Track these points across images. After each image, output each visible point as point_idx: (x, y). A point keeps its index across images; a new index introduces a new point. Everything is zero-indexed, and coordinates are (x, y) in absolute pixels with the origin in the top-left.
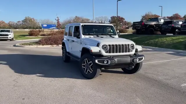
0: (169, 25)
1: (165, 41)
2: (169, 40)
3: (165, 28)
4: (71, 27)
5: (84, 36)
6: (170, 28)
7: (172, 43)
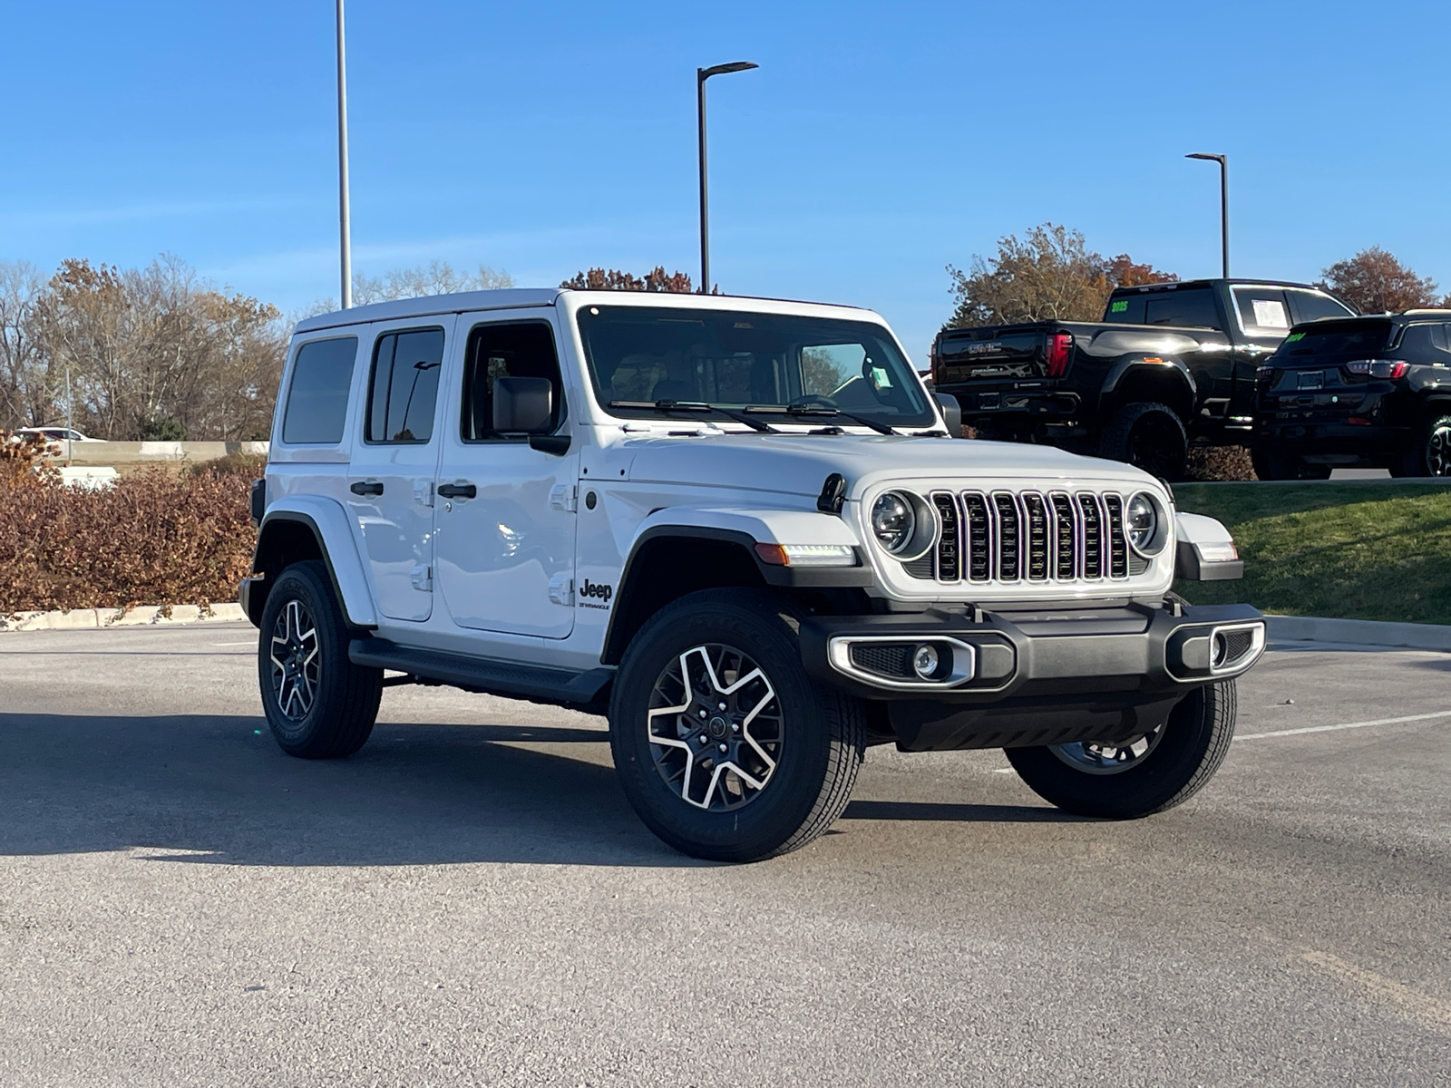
0: (1356, 367)
1: (1340, 537)
2: (1378, 531)
3: (1309, 401)
4: (398, 334)
5: (620, 428)
6: (1372, 403)
7: (1420, 558)
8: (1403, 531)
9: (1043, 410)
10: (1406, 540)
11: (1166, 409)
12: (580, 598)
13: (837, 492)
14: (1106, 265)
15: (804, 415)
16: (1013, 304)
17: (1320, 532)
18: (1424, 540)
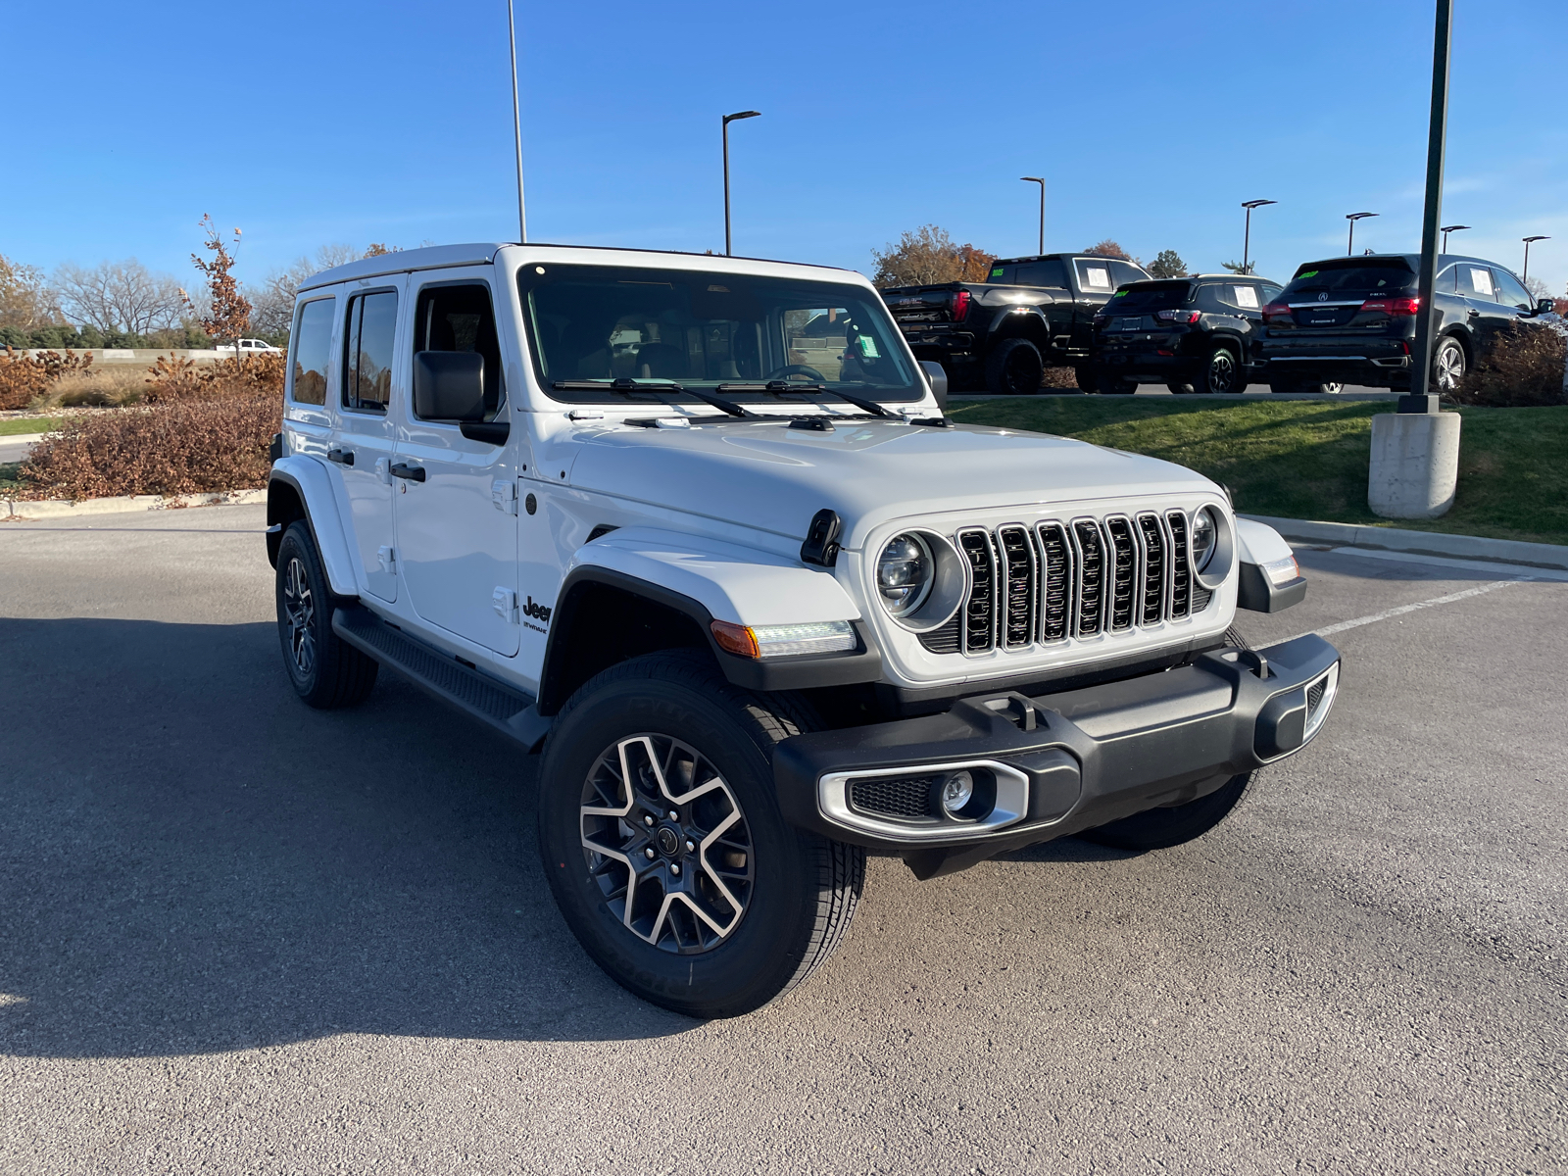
0: (1164, 315)
1: (1168, 441)
2: (1196, 437)
3: (1130, 338)
4: (364, 295)
5: (565, 415)
6: (1175, 340)
7: (1233, 460)
8: (1213, 437)
9: (950, 344)
10: (1219, 444)
11: (1030, 344)
12: (524, 617)
13: (828, 538)
14: (958, 250)
15: (785, 392)
16: (906, 272)
17: (1152, 437)
18: (1233, 446)
